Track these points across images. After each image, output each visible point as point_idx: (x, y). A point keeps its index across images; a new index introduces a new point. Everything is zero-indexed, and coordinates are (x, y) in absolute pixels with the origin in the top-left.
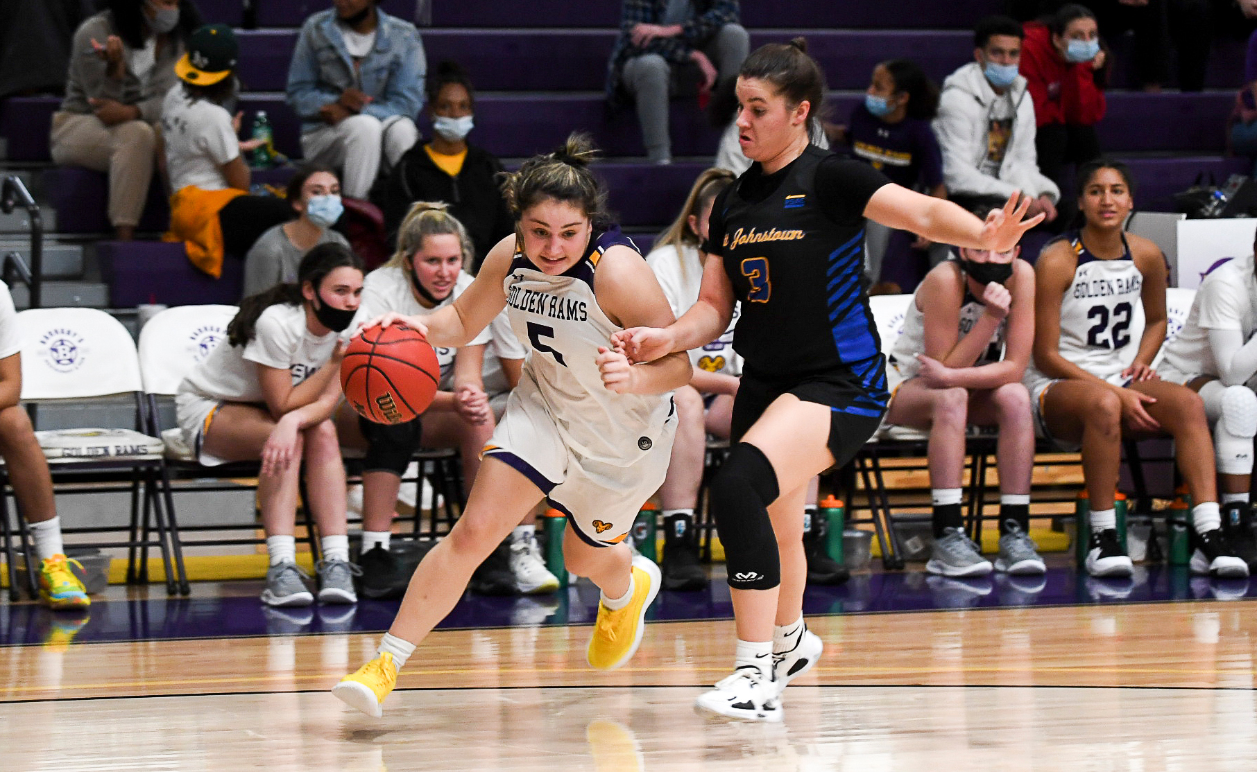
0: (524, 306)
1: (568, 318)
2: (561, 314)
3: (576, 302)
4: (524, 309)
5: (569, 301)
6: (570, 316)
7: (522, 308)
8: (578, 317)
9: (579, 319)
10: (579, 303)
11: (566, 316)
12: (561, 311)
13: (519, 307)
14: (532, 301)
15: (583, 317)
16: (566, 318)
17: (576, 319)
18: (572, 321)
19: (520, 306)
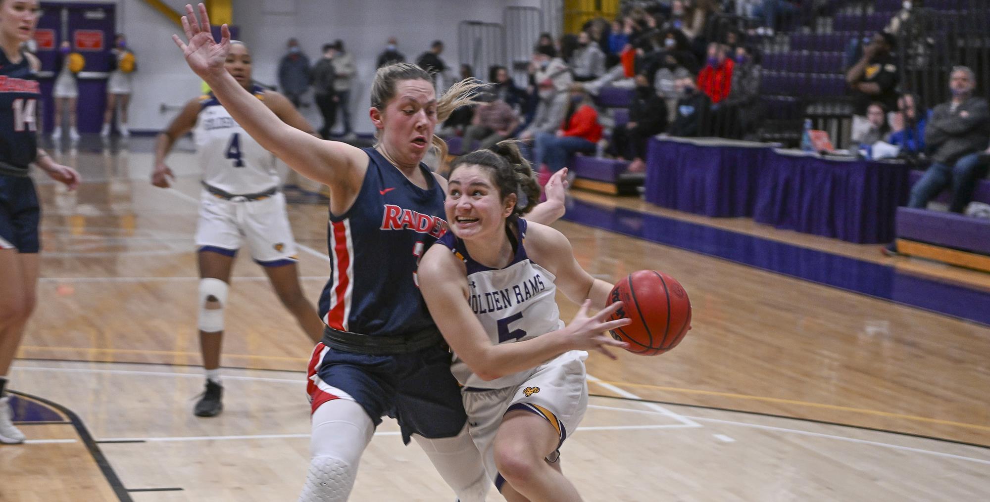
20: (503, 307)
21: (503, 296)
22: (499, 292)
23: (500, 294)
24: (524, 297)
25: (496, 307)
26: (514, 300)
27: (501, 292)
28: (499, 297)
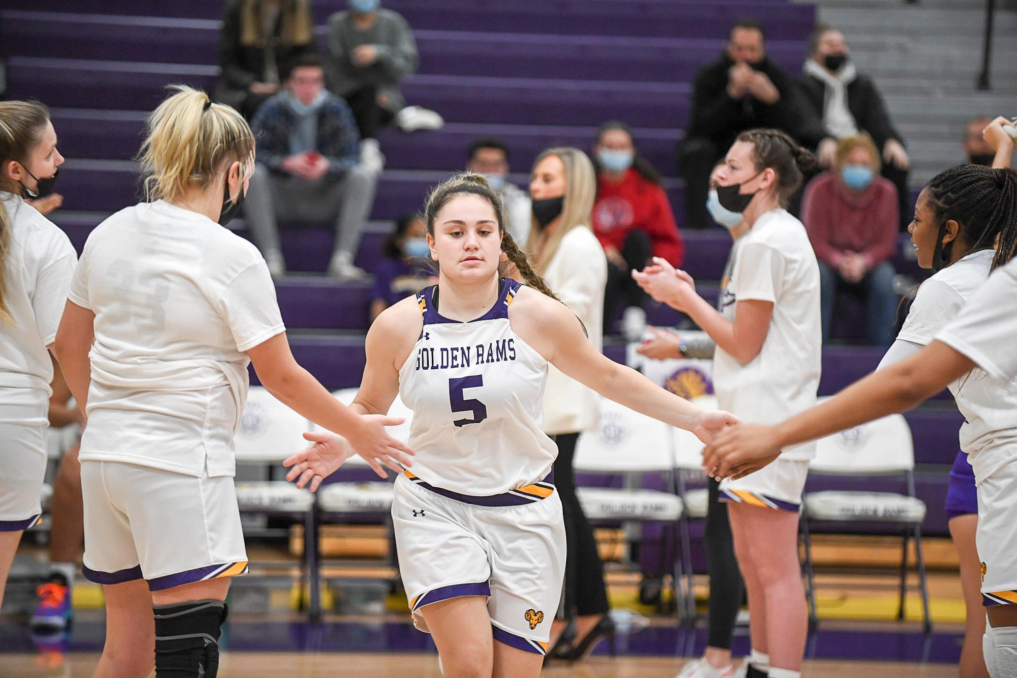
0: (445, 364)
1: (498, 360)
2: (490, 358)
3: (504, 341)
4: (446, 367)
5: (498, 342)
6: (500, 357)
7: (443, 367)
8: (508, 357)
9: (509, 358)
10: (507, 341)
11: (495, 357)
12: (490, 355)
13: (439, 367)
14: (455, 358)
15: (513, 356)
16: (495, 360)
17: (506, 359)
18: (502, 361)
19: (440, 365)
20: (460, 366)
21: (463, 353)
22: (460, 349)
23: (460, 351)
24: (485, 359)
25: (450, 364)
26: (473, 361)
27: (462, 349)
28: (459, 354)
